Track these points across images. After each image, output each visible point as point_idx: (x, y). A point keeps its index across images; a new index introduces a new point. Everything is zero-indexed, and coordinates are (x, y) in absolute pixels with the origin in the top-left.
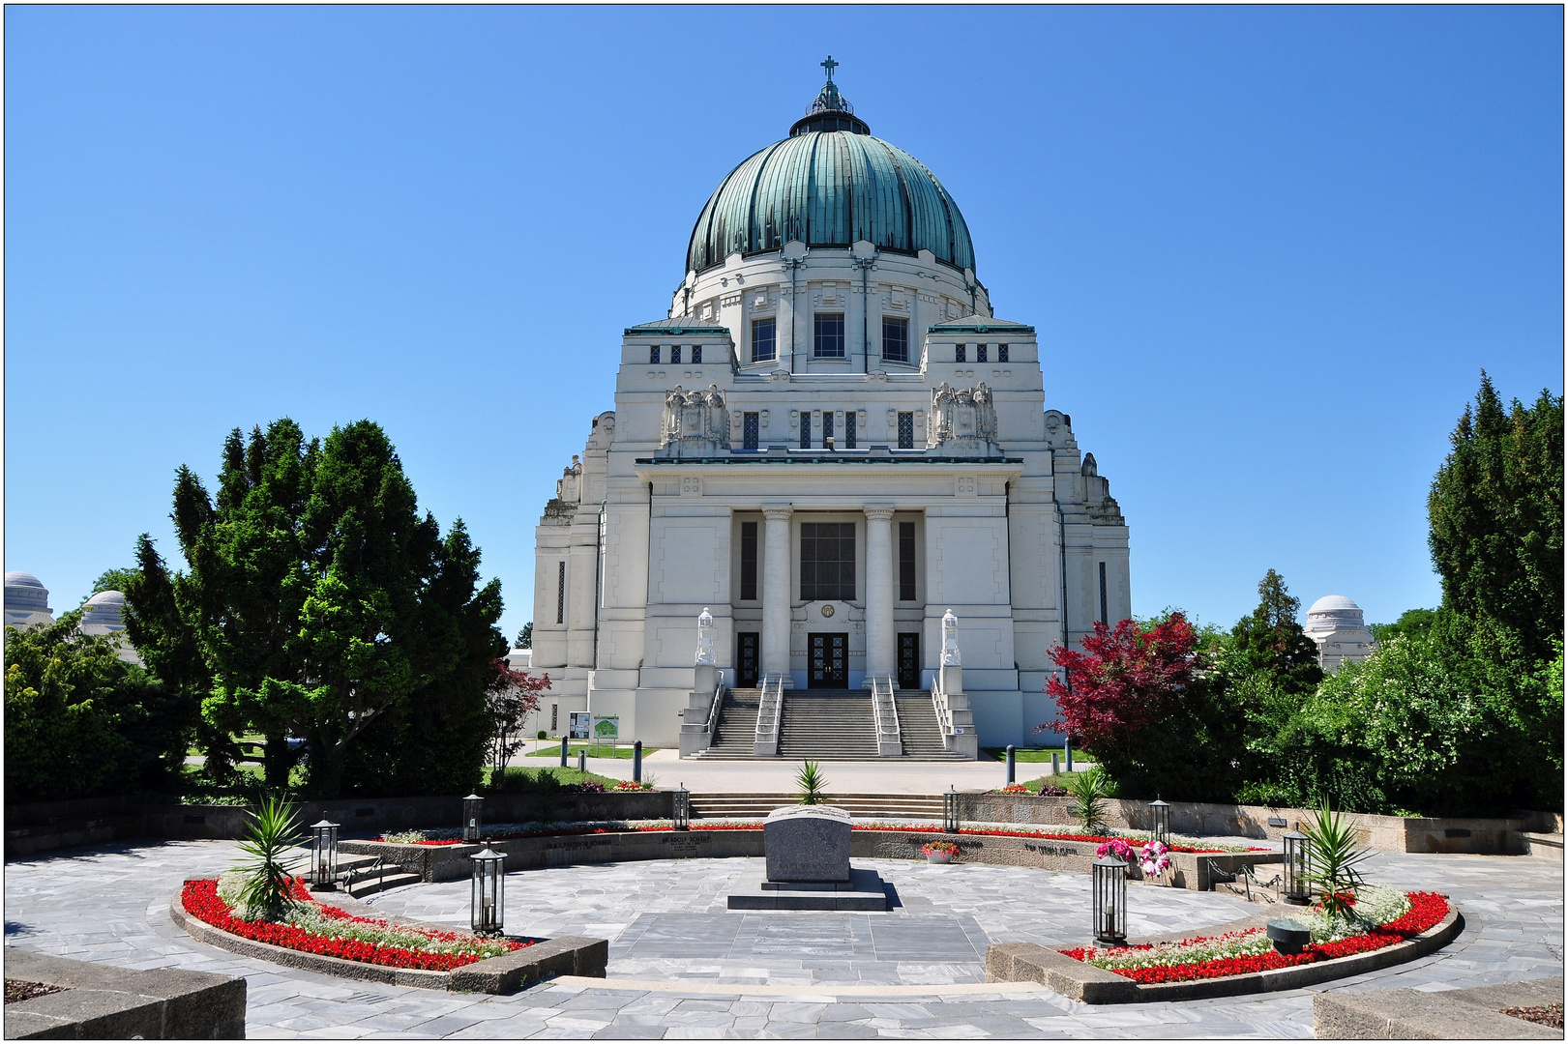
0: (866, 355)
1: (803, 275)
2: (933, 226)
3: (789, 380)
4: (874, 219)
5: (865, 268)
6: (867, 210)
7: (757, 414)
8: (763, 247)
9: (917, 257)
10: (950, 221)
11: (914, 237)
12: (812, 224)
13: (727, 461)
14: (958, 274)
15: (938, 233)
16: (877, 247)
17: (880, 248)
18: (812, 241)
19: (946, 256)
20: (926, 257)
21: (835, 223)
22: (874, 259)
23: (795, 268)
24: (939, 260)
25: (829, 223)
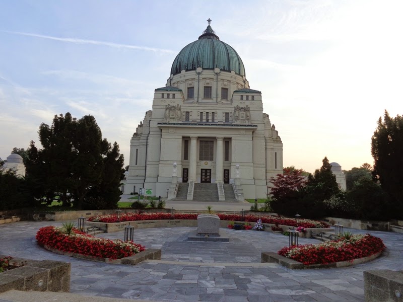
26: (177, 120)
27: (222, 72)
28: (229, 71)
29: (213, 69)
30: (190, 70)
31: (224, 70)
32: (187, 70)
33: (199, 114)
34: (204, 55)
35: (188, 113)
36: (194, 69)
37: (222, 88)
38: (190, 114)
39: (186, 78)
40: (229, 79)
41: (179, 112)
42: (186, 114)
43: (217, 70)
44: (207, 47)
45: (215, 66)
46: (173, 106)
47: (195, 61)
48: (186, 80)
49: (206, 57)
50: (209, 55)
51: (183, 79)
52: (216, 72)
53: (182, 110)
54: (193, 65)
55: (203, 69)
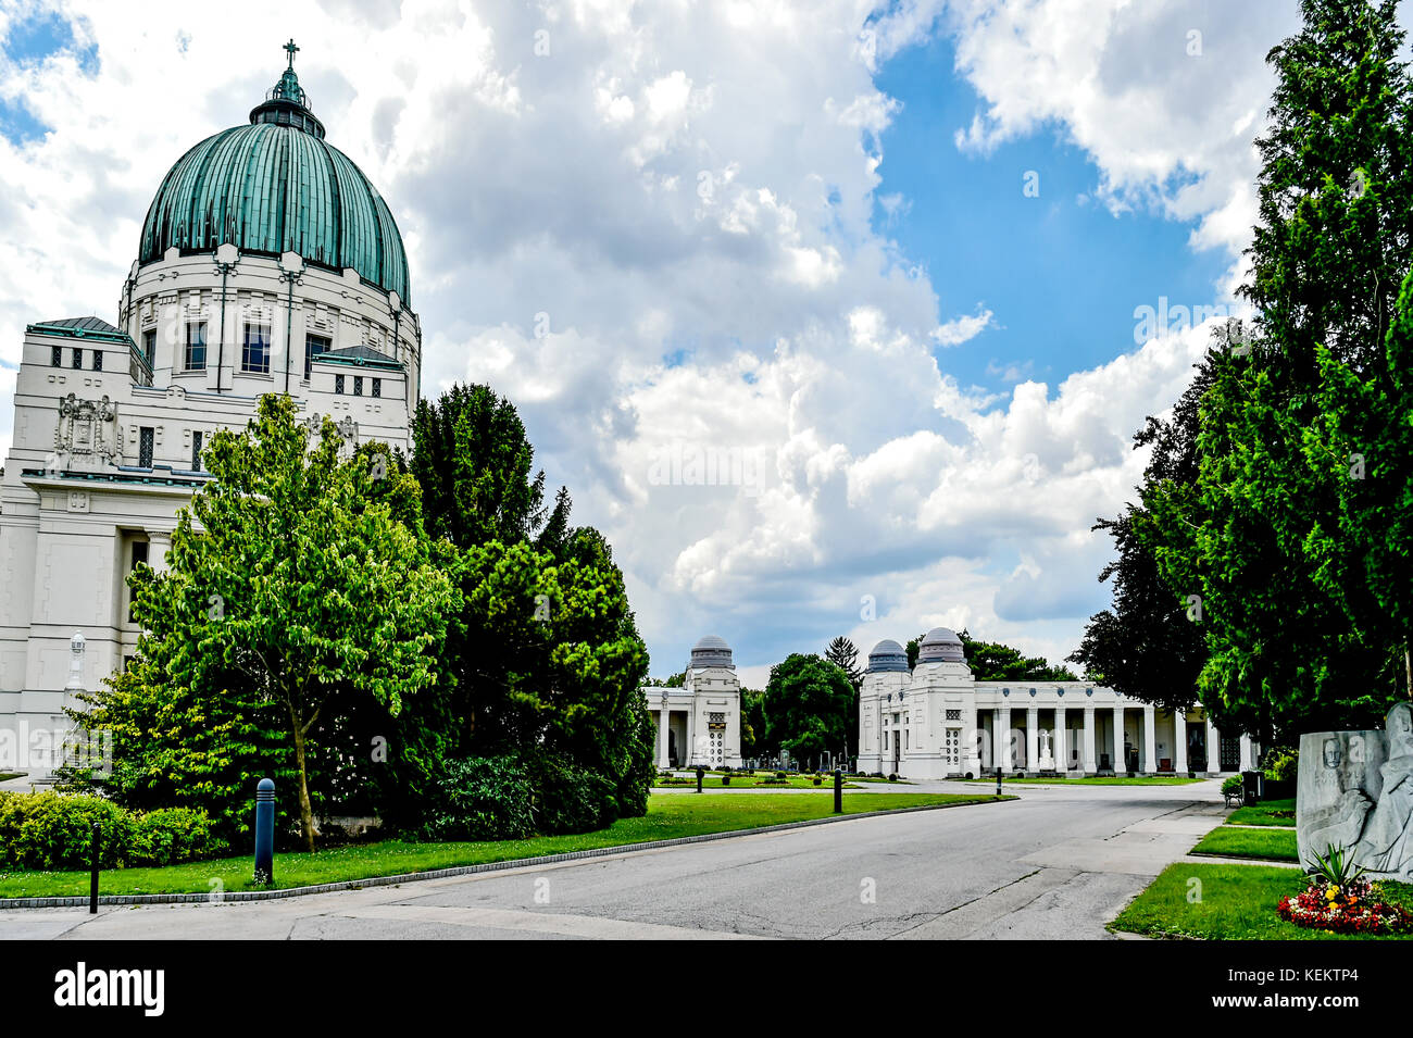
0: (287, 374)
1: (234, 282)
2: (362, 244)
3: (183, 398)
4: (305, 229)
5: (291, 281)
6: (298, 219)
7: (152, 429)
8: (202, 246)
9: (342, 275)
10: (381, 240)
11: (342, 253)
12: (247, 227)
13: (111, 478)
14: (384, 299)
15: (368, 253)
16: (305, 260)
17: (308, 262)
18: (246, 246)
19: (373, 278)
20: (351, 276)
21: (268, 230)
22: (301, 273)
23: (226, 273)
24: (363, 281)
25: (263, 228)
26: (98, 461)
27: (310, 271)
28: (338, 270)
29: (277, 256)
30: (198, 251)
31: (318, 264)
32: (186, 251)
33: (190, 440)
34: (250, 194)
35: (147, 432)
36: (211, 248)
37: (309, 336)
38: (156, 438)
39: (182, 283)
40: (336, 301)
41: (107, 426)
42: (143, 436)
43: (292, 261)
44: (262, 163)
45: (286, 244)
46: (88, 404)
47: (216, 214)
48: (181, 292)
49: (256, 206)
50: (266, 196)
51: (171, 285)
52: (288, 268)
53: (121, 421)
54: (208, 228)
55: (243, 251)
